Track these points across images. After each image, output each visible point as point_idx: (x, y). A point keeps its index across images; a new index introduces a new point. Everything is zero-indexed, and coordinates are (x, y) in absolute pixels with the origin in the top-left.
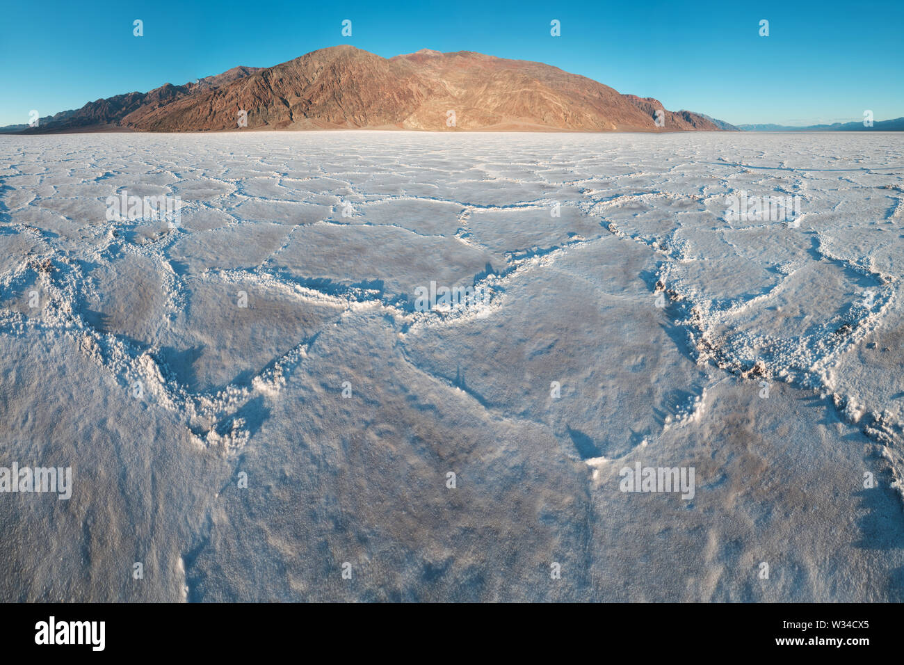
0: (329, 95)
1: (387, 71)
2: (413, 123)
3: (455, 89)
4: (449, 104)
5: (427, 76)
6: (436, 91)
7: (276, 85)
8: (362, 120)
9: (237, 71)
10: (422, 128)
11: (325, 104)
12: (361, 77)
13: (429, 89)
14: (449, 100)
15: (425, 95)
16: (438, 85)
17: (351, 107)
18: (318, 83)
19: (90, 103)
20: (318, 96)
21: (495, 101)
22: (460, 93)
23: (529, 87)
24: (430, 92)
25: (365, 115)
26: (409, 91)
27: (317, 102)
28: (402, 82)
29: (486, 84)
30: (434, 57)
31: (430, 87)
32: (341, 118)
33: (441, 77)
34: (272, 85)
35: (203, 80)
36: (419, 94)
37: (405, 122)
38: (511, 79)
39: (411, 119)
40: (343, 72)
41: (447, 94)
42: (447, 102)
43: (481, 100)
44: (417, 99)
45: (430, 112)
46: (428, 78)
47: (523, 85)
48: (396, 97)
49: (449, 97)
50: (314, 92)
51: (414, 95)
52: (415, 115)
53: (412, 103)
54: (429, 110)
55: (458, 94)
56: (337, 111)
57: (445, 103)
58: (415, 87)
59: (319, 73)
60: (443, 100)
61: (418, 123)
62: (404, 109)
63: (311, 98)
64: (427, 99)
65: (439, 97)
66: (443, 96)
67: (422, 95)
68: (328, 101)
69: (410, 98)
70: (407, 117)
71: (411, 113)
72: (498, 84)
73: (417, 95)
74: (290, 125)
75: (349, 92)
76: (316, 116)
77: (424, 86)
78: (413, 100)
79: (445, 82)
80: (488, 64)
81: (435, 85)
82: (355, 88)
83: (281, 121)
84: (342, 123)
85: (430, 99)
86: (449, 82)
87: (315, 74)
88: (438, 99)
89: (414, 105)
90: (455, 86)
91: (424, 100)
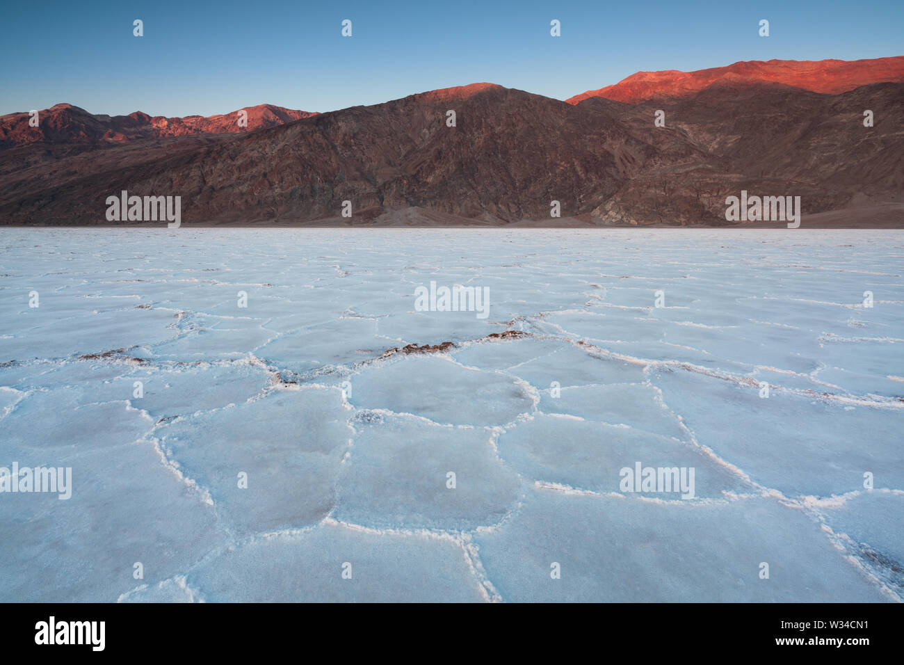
0: (452, 168)
2: (612, 213)
3: (707, 136)
4: (698, 170)
5: (644, 122)
6: (664, 147)
8: (513, 210)
10: (633, 221)
11: (444, 183)
12: (513, 135)
13: (648, 147)
14: (696, 161)
15: (640, 158)
17: (492, 189)
18: (431, 146)
20: (431, 169)
21: (832, 160)
22: (722, 144)
24: (651, 152)
25: (517, 203)
26: (608, 155)
27: (430, 179)
28: (591, 140)
29: (803, 125)
31: (650, 141)
32: (473, 207)
36: (627, 159)
37: (597, 212)
39: (608, 206)
40: (479, 127)
41: (690, 149)
42: (693, 168)
43: (788, 160)
44: (621, 169)
45: (652, 191)
48: (578, 169)
49: (694, 155)
50: (424, 162)
51: (617, 160)
52: (619, 199)
53: (612, 176)
54: (649, 187)
55: (716, 147)
56: (467, 196)
57: (687, 169)
58: (618, 146)
59: (433, 130)
60: (683, 163)
61: (623, 213)
62: (595, 190)
63: (418, 172)
64: (644, 167)
65: (671, 158)
66: (683, 156)
67: (633, 159)
68: (449, 178)
69: (608, 169)
70: (599, 203)
71: (610, 196)
72: (844, 120)
73: (622, 160)
74: (381, 216)
75: (489, 163)
76: (429, 203)
77: (638, 142)
78: (613, 171)
79: (685, 127)
80: (813, 79)
81: (663, 137)
82: (500, 156)
83: (362, 210)
84: (475, 216)
85: (652, 166)
86: (695, 127)
87: (425, 131)
88: (669, 163)
89: (615, 180)
90: (709, 131)
91: (637, 169)
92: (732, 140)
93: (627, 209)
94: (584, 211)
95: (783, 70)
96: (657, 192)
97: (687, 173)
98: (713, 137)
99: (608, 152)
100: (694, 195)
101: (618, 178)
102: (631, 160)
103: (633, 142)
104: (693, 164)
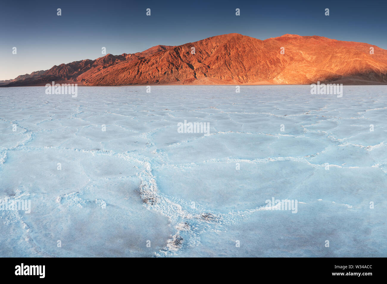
0: (222, 63)
1: (262, 48)
2: (280, 80)
3: (308, 56)
4: (305, 66)
5: (289, 49)
7: (184, 56)
8: (244, 79)
9: (157, 48)
11: (219, 68)
12: (245, 51)
13: (291, 57)
14: (305, 63)
15: (288, 61)
16: (297, 54)
17: (237, 71)
18: (215, 55)
19: (55, 66)
20: (214, 63)
21: (337, 66)
22: (312, 58)
23: (359, 57)
24: (292, 59)
25: (246, 76)
26: (278, 59)
27: (214, 67)
28: (272, 54)
29: (331, 56)
30: (294, 38)
31: (291, 56)
32: (229, 77)
33: (299, 49)
34: (181, 56)
35: (134, 54)
36: (284, 61)
37: (274, 80)
38: (347, 52)
39: (279, 77)
40: (233, 48)
41: (303, 59)
42: (304, 65)
43: (328, 65)
44: (283, 64)
45: (292, 72)
46: (290, 50)
47: (355, 56)
48: (268, 63)
49: (304, 61)
50: (212, 61)
51: (281, 61)
52: (282, 75)
53: (279, 66)
54: (291, 71)
55: (310, 59)
56: (227, 73)
57: (302, 65)
58: (281, 56)
59: (215, 49)
60: (301, 63)
61: (283, 80)
62: (274, 71)
63: (209, 64)
64: (290, 64)
65: (298, 61)
66: (301, 61)
67: (286, 61)
68: (221, 66)
69: (278, 64)
70: (276, 76)
71: (279, 73)
72: (339, 55)
73: (283, 61)
74: (195, 81)
75: (236, 61)
76: (213, 76)
77: (288, 56)
78: (280, 65)
79: (301, 52)
80: (331, 44)
81: (295, 55)
82: (240, 58)
83: (188, 78)
84: (230, 81)
85: (292, 63)
86: (304, 52)
87: (213, 50)
88: (297, 63)
89: (281, 68)
90: (308, 54)
91: (287, 64)
92: (314, 57)
93: (284, 78)
94: (270, 79)
95: (325, 40)
96: (294, 72)
97: (302, 66)
98: (309, 56)
99: (278, 58)
100: (305, 74)
101: (282, 67)
102: (285, 61)
103: (286, 55)
104: (304, 64)
